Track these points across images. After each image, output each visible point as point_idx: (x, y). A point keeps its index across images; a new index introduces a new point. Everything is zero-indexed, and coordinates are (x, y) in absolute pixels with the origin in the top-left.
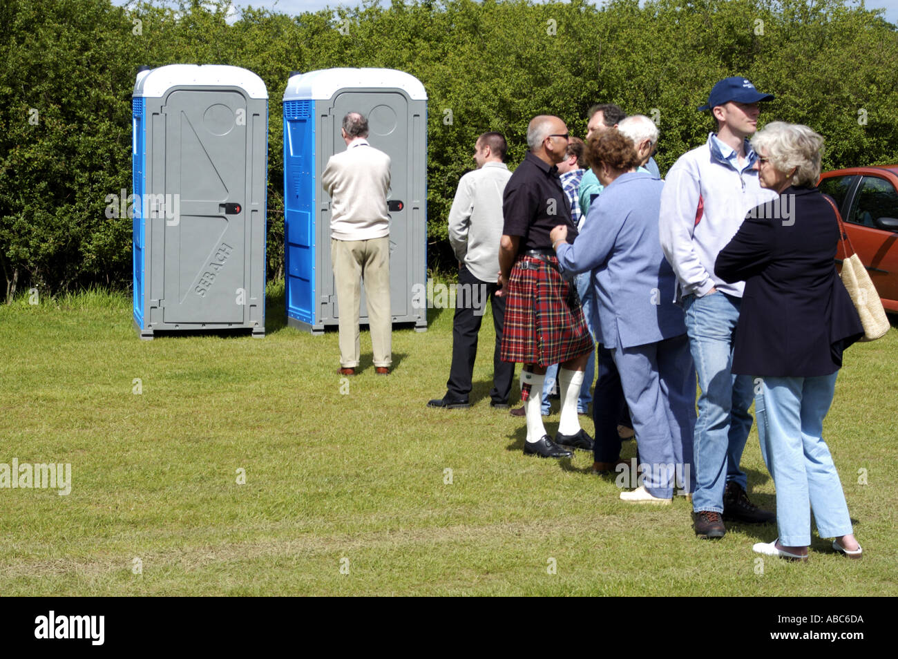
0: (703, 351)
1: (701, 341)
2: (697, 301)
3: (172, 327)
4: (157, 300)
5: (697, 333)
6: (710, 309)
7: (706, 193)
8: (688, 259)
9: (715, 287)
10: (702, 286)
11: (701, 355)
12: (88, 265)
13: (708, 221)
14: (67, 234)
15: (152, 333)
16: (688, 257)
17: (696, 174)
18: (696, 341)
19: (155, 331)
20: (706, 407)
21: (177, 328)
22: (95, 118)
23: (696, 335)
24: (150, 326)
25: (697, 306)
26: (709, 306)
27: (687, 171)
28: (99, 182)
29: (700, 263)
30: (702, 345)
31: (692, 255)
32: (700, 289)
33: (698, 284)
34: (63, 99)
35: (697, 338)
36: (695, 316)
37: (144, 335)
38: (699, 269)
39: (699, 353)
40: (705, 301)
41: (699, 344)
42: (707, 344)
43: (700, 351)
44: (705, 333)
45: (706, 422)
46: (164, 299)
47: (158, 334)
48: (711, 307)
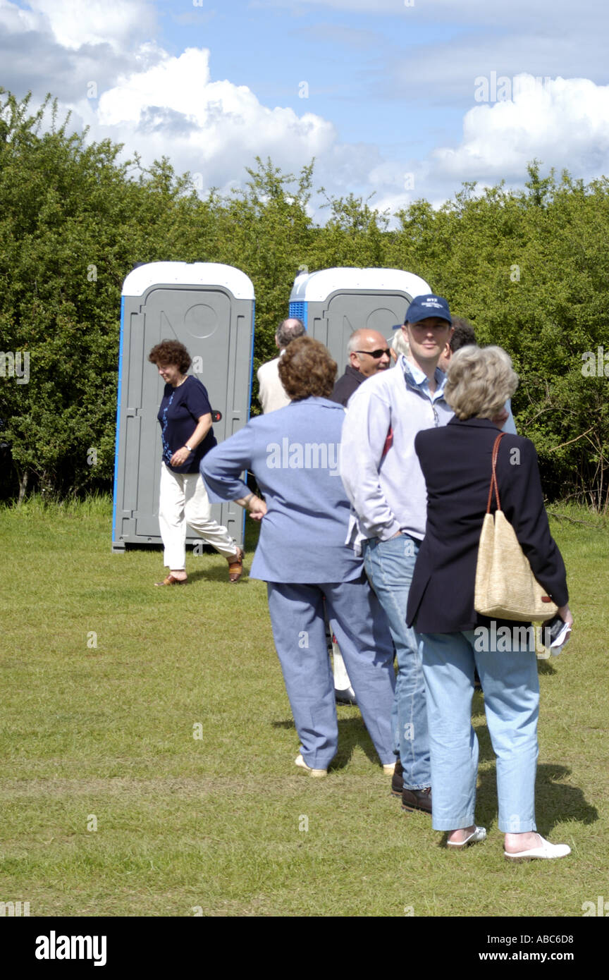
0: (398, 602)
1: (394, 591)
2: (380, 544)
3: (144, 540)
4: (129, 511)
5: (387, 582)
6: (398, 554)
7: (396, 422)
8: (375, 496)
9: (401, 530)
10: (388, 528)
11: (397, 607)
12: (96, 470)
13: (397, 454)
14: (72, 437)
15: (123, 546)
16: (374, 493)
17: (386, 399)
18: (388, 592)
19: (126, 544)
20: (414, 664)
21: (150, 542)
22: (111, 316)
23: (386, 585)
24: (121, 538)
25: (381, 551)
26: (395, 551)
27: (376, 395)
28: (112, 384)
29: (386, 502)
30: (395, 595)
31: (379, 492)
32: (385, 531)
33: (383, 525)
34: (80, 296)
35: (388, 588)
36: (381, 564)
37: (115, 548)
38: (384, 509)
39: (393, 604)
40: (390, 545)
41: (392, 594)
42: (401, 592)
43: (395, 602)
44: (394, 582)
45: (416, 681)
46: (137, 510)
47: (130, 547)
48: (398, 552)
